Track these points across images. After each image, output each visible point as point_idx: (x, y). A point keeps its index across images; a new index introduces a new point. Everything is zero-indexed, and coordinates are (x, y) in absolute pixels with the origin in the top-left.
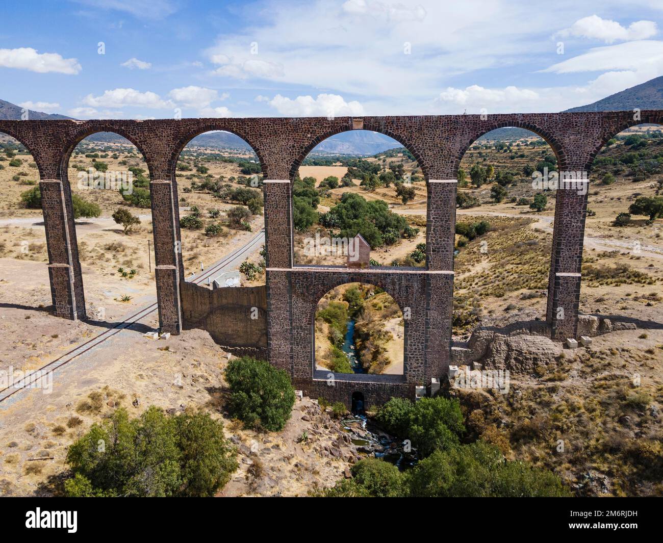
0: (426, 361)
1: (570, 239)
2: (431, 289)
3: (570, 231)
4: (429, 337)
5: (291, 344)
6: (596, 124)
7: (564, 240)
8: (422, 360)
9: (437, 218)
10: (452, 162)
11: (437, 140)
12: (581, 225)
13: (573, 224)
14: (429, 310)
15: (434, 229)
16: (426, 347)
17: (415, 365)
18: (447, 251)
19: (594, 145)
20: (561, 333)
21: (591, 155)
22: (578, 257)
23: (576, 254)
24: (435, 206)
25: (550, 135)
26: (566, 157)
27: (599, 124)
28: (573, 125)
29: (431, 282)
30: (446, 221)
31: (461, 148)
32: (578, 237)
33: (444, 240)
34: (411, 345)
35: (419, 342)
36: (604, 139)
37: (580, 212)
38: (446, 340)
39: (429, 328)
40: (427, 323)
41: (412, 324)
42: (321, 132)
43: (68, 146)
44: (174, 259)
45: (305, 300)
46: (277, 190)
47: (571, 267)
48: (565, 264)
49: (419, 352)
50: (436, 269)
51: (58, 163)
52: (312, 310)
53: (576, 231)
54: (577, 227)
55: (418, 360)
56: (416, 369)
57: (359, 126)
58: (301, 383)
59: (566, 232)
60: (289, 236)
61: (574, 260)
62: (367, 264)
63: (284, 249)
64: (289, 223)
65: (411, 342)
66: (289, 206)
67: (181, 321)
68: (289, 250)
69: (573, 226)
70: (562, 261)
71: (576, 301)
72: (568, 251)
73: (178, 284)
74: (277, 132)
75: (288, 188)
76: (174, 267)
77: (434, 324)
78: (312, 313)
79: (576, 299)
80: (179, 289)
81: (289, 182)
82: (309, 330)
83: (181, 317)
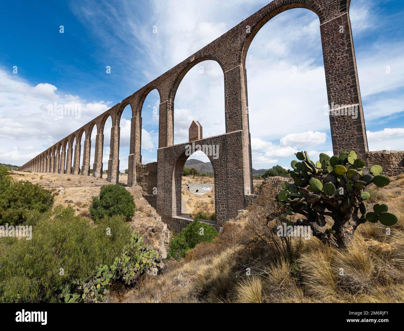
0: (228, 206)
1: (337, 72)
2: (228, 146)
4: (229, 185)
5: (164, 193)
7: (332, 75)
8: (225, 205)
9: (230, 94)
10: (237, 55)
11: (228, 46)
13: (338, 57)
14: (228, 162)
15: (229, 102)
16: (228, 193)
17: (221, 208)
18: (237, 116)
22: (351, 87)
23: (349, 84)
24: (228, 87)
29: (228, 140)
30: (235, 94)
31: (241, 43)
32: (347, 67)
33: (235, 108)
34: (218, 192)
35: (223, 189)
37: (343, 44)
38: (240, 187)
39: (229, 177)
40: (227, 173)
41: (218, 175)
42: (179, 71)
43: (118, 113)
44: (134, 150)
45: (170, 164)
46: (163, 107)
47: (345, 99)
48: (338, 99)
49: (224, 198)
50: (231, 131)
51: (116, 119)
52: (173, 170)
53: (344, 62)
54: (343, 59)
55: (223, 204)
56: (223, 212)
57: (193, 59)
58: (167, 219)
59: (332, 68)
60: (166, 129)
61: (347, 92)
62: (197, 137)
63: (164, 137)
64: (166, 122)
65: (218, 190)
66: (167, 113)
67: (135, 182)
68: (166, 137)
69: (339, 59)
70: (333, 96)
71: (358, 134)
72: (338, 85)
73: (135, 163)
74: (165, 79)
75: (167, 104)
76: (133, 154)
77: (232, 174)
78: (172, 172)
79: (358, 132)
80: (135, 165)
81: (168, 101)
82: (171, 183)
83: (136, 180)
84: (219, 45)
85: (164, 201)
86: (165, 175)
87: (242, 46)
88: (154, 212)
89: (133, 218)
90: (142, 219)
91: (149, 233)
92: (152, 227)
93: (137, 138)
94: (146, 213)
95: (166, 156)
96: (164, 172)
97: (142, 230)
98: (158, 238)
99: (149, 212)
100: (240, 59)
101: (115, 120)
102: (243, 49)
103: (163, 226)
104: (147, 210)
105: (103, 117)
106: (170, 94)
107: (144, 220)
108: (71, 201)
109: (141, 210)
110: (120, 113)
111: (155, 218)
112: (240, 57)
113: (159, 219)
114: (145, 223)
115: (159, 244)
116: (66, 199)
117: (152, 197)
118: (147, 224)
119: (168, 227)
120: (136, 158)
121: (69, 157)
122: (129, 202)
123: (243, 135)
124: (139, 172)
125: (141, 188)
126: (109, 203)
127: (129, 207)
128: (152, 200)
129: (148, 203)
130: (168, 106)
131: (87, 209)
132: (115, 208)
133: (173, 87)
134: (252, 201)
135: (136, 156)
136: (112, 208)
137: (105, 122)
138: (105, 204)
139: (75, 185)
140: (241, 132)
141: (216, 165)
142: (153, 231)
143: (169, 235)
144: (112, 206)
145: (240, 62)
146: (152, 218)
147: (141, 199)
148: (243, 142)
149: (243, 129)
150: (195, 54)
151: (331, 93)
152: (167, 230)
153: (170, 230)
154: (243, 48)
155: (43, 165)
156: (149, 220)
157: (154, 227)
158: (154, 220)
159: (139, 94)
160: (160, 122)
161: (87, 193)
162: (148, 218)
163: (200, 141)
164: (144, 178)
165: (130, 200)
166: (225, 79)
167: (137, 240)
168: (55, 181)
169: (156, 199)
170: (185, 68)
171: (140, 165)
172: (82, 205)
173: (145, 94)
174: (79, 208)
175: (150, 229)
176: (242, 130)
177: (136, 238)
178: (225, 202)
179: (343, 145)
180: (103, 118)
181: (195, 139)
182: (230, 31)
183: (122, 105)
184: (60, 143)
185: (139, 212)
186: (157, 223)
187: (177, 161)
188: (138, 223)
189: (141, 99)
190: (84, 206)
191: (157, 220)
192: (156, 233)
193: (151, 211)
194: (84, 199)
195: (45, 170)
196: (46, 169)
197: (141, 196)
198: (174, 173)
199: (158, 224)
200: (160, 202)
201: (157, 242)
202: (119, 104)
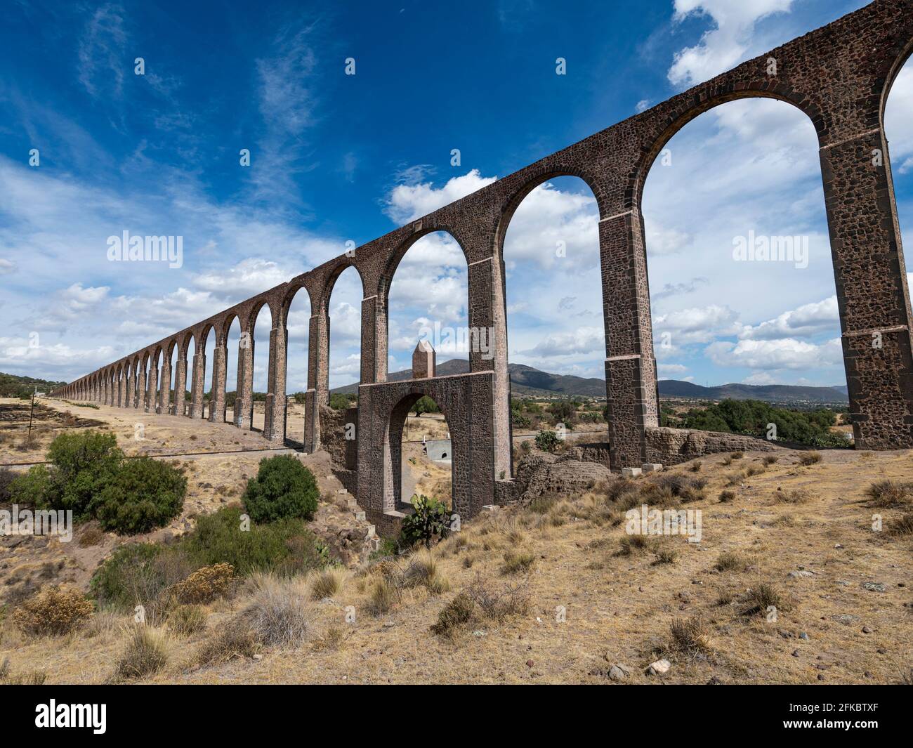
0: (472, 497)
1: (618, 302)
2: (472, 396)
3: (617, 290)
4: (473, 462)
5: (371, 468)
6: (629, 134)
7: (611, 305)
8: (468, 495)
10: (488, 237)
12: (630, 278)
13: (618, 278)
14: (472, 423)
15: (475, 320)
17: (462, 501)
19: (632, 162)
20: (623, 458)
21: (631, 176)
22: (633, 328)
23: (630, 324)
24: (473, 292)
25: (578, 169)
26: (600, 189)
27: (633, 133)
28: (602, 146)
29: (472, 386)
30: (484, 307)
31: (494, 218)
32: (628, 297)
34: (458, 473)
35: (464, 469)
36: (642, 148)
37: (625, 260)
38: (489, 467)
39: (473, 449)
40: (470, 443)
41: (457, 443)
42: (396, 244)
43: (284, 302)
44: (316, 383)
45: (380, 416)
46: (369, 306)
47: (625, 346)
48: (617, 343)
49: (465, 483)
50: (479, 370)
51: (279, 315)
52: (385, 428)
53: (625, 288)
54: (624, 283)
55: (464, 495)
56: (463, 508)
57: (420, 228)
58: (376, 516)
59: (611, 294)
60: (374, 350)
61: (628, 334)
62: (426, 372)
63: (371, 364)
64: (374, 337)
65: (457, 469)
66: (375, 319)
67: (319, 443)
68: (374, 364)
69: (619, 282)
70: (611, 338)
71: (637, 401)
72: (618, 322)
73: (318, 407)
74: (372, 254)
75: (375, 302)
76: (314, 390)
77: (477, 444)
78: (384, 432)
79: (637, 398)
80: (318, 411)
81: (377, 296)
82: (382, 451)
83: (319, 439)
84: (461, 212)
85: (370, 484)
86: (372, 435)
87: (496, 225)
88: (352, 504)
89: (316, 515)
90: (331, 517)
91: (342, 542)
92: (349, 530)
93: (321, 357)
94: (339, 506)
95: (373, 402)
96: (371, 430)
97: (331, 537)
98: (358, 550)
99: (344, 502)
100: (492, 247)
101: (278, 317)
102: (497, 230)
103: (367, 530)
104: (339, 500)
105: (254, 305)
106: (380, 283)
107: (333, 518)
108: (208, 484)
109: (329, 499)
110: (286, 302)
111: (355, 515)
112: (492, 243)
113: (362, 515)
114: (335, 524)
115: (358, 560)
116: (199, 481)
117: (349, 474)
118: (338, 525)
119: (377, 531)
120: (320, 397)
121: (181, 380)
122: (308, 487)
123: (495, 380)
124: (326, 424)
125: (328, 456)
126: (276, 490)
127: (309, 498)
128: (349, 480)
129: (342, 485)
130: (377, 306)
131: (237, 499)
132: (285, 500)
133: (386, 272)
134: (505, 492)
135: (319, 392)
136: (280, 499)
137: (257, 314)
138: (269, 492)
139: (207, 449)
140: (491, 374)
141: (454, 426)
142: (349, 537)
143: (377, 544)
144: (281, 495)
145: (492, 252)
146: (349, 515)
147: (329, 477)
148: (495, 392)
149: (496, 368)
150: (422, 219)
151: (610, 332)
152: (375, 537)
153: (380, 536)
154: (498, 228)
155: (119, 390)
156: (343, 518)
157: (352, 531)
158: (351, 518)
159: (325, 273)
160: (362, 334)
161: (233, 468)
162: (341, 515)
163: (429, 381)
164: (335, 438)
165: (310, 484)
166: (469, 277)
167: (321, 551)
168: (168, 441)
169: (356, 478)
170: (406, 241)
171: (327, 411)
172: (228, 492)
173: (335, 273)
174: (222, 497)
175: (344, 534)
176: (492, 372)
177: (319, 548)
178: (466, 491)
179: (619, 414)
180: (254, 308)
181: (422, 374)
182: (478, 191)
183: (291, 289)
184: (159, 346)
185: (326, 504)
186: (357, 523)
187: (393, 412)
188: (323, 524)
189: (328, 282)
190: (232, 493)
191: (358, 517)
192: (355, 541)
193: (346, 501)
194: (229, 480)
195: (123, 401)
196: (127, 399)
197: (330, 471)
198: (387, 433)
199: (358, 526)
200: (363, 486)
201: (356, 557)
202: (285, 284)
